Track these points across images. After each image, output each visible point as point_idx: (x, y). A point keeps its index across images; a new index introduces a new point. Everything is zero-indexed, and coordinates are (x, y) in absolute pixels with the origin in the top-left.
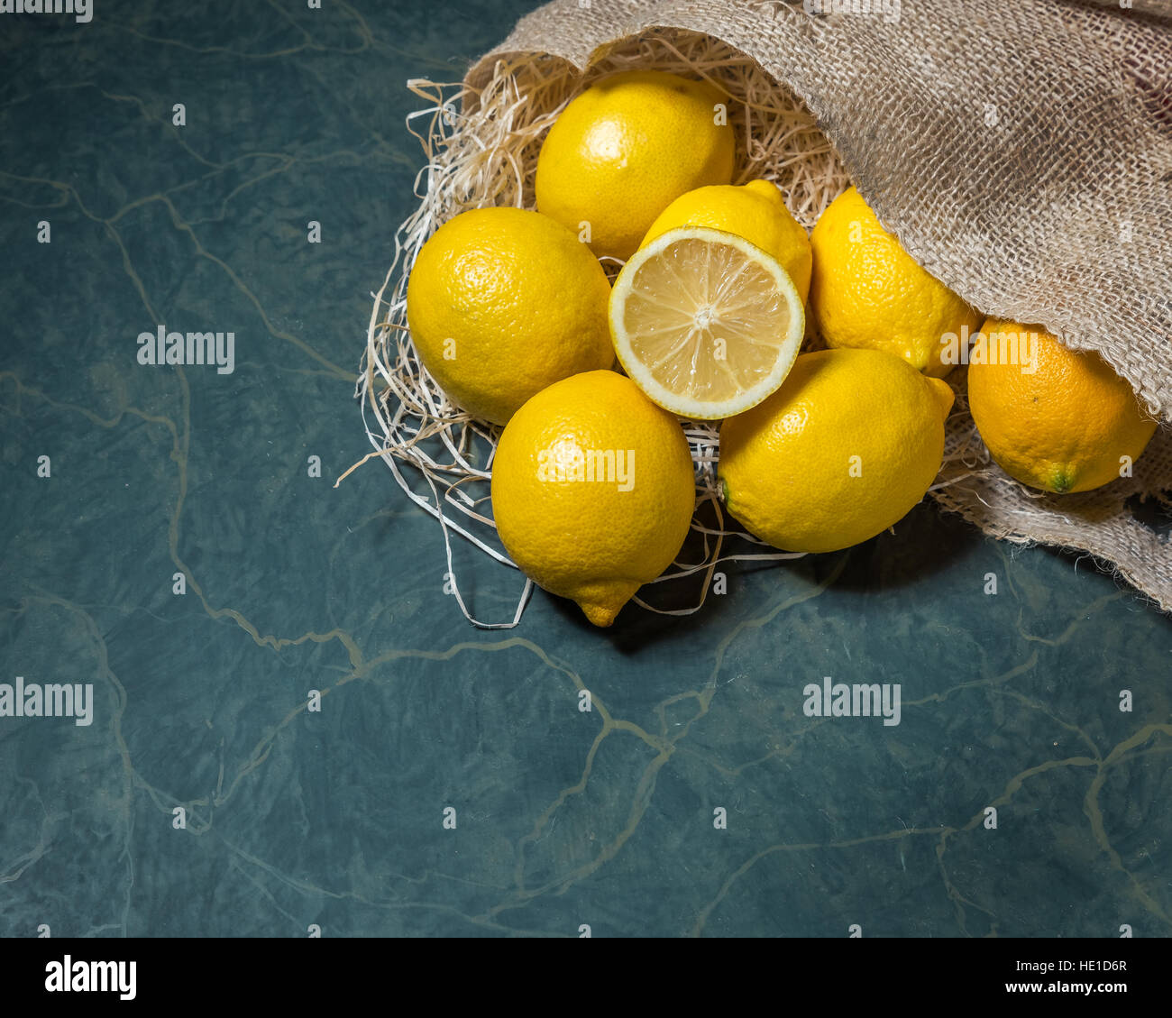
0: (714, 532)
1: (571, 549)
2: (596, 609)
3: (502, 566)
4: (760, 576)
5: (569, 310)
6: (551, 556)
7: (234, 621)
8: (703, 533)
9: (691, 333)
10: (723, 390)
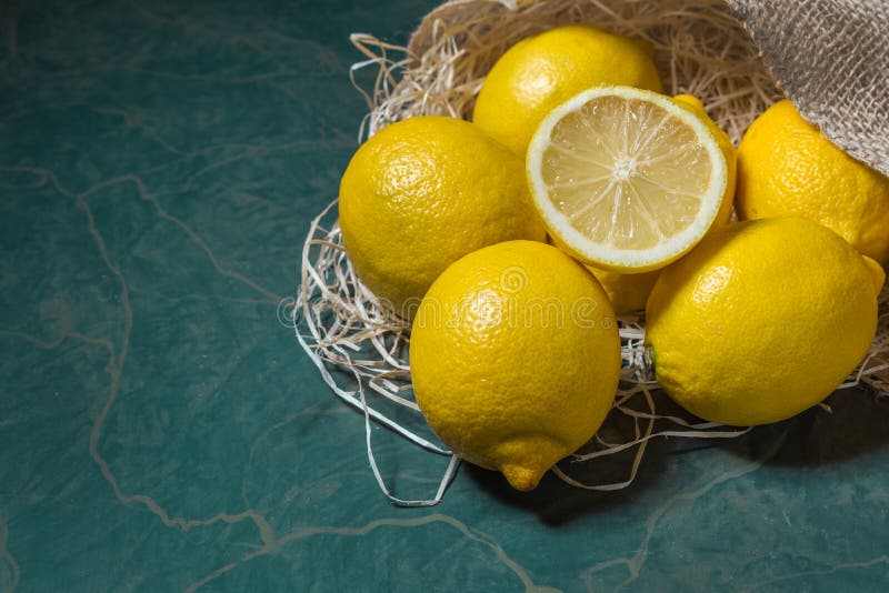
0: (645, 415)
1: (487, 396)
2: (517, 469)
3: (423, 451)
4: (693, 456)
5: (493, 194)
6: (467, 407)
7: (144, 505)
8: (632, 417)
9: (611, 185)
10: (646, 240)
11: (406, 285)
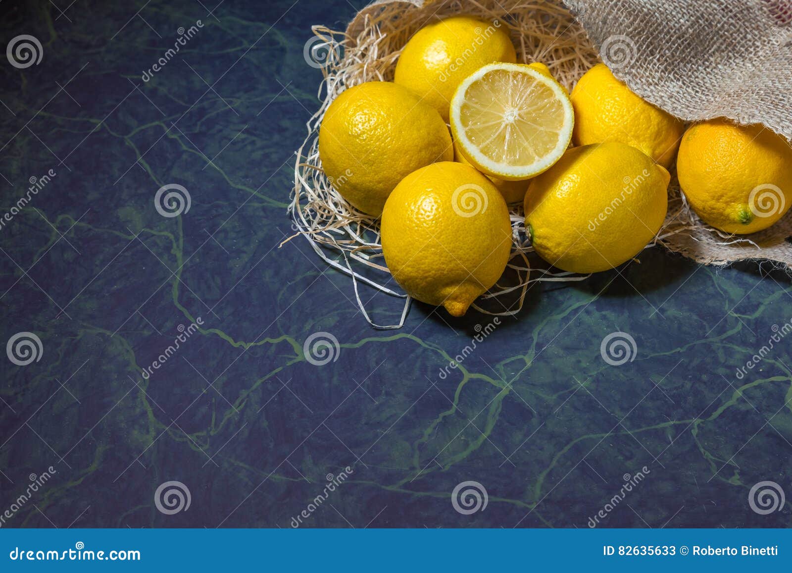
0: (524, 269)
1: (436, 259)
2: (454, 303)
4: (556, 293)
5: (423, 132)
6: (423, 266)
9: (503, 126)
10: (526, 160)
11: (369, 191)
